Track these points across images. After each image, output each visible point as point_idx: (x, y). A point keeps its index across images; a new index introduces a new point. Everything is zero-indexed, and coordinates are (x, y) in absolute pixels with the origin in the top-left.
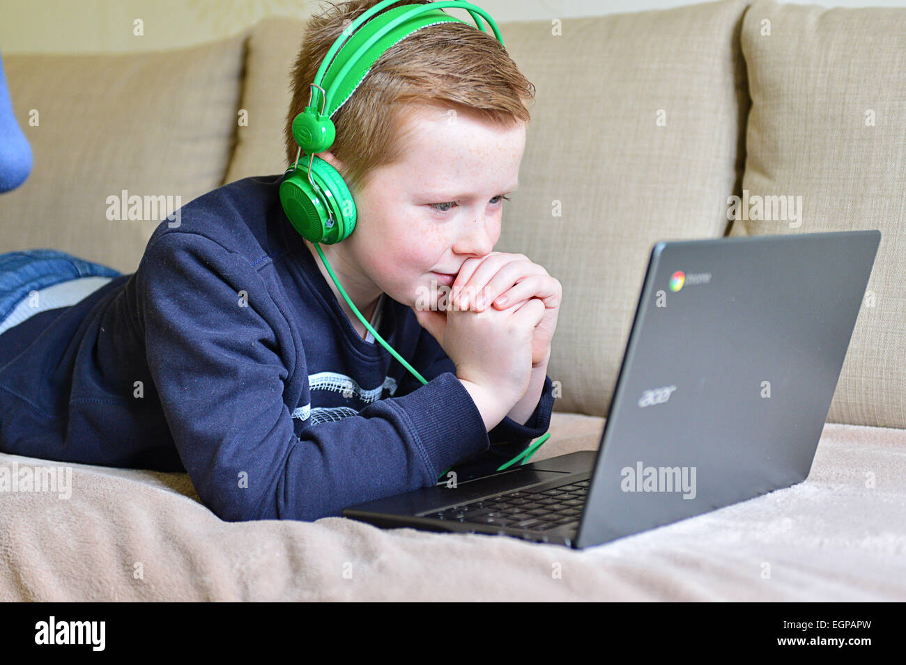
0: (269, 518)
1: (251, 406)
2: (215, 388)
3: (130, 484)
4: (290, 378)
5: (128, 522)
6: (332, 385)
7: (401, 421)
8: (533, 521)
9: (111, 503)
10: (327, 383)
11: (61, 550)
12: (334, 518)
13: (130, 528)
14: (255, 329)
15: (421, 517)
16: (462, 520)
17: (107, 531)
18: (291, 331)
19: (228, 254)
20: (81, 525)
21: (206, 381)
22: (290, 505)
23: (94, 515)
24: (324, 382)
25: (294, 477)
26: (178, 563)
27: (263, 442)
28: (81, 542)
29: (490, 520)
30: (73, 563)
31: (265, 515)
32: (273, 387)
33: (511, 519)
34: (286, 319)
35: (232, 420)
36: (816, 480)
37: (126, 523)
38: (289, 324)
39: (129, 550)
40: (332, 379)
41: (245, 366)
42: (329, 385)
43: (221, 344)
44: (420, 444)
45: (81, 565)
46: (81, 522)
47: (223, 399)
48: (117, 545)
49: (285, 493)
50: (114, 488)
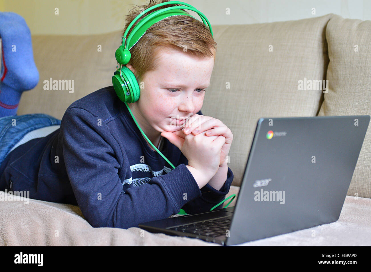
0: (110, 227)
1: (103, 180)
2: (88, 173)
3: (56, 210)
4: (121, 168)
5: (52, 226)
6: (141, 169)
7: (163, 186)
8: (212, 233)
9: (47, 217)
10: (139, 168)
11: (24, 235)
12: (135, 228)
13: (52, 228)
14: (105, 148)
15: (168, 229)
16: (184, 231)
17: (43, 229)
18: (121, 148)
19: (94, 117)
20: (33, 226)
21: (85, 170)
22: (118, 221)
23: (39, 222)
24: (138, 168)
25: (120, 209)
26: (67, 243)
27: (108, 195)
28: (32, 233)
29: (195, 232)
30: (28, 241)
31: (109, 225)
32: (112, 172)
33: (204, 232)
34: (118, 143)
35: (94, 186)
36: (342, 221)
37: (51, 226)
38: (120, 145)
39: (49, 237)
40: (141, 166)
41: (100, 163)
42: (140, 169)
43: (90, 155)
44: (171, 195)
45: (31, 242)
46: (33, 225)
47: (91, 177)
48: (46, 235)
49: (116, 216)
50: (50, 211)
